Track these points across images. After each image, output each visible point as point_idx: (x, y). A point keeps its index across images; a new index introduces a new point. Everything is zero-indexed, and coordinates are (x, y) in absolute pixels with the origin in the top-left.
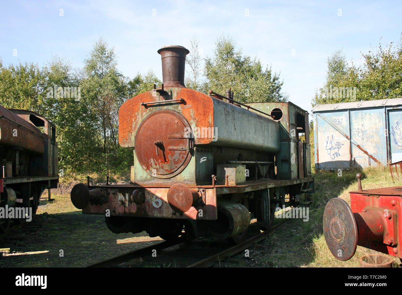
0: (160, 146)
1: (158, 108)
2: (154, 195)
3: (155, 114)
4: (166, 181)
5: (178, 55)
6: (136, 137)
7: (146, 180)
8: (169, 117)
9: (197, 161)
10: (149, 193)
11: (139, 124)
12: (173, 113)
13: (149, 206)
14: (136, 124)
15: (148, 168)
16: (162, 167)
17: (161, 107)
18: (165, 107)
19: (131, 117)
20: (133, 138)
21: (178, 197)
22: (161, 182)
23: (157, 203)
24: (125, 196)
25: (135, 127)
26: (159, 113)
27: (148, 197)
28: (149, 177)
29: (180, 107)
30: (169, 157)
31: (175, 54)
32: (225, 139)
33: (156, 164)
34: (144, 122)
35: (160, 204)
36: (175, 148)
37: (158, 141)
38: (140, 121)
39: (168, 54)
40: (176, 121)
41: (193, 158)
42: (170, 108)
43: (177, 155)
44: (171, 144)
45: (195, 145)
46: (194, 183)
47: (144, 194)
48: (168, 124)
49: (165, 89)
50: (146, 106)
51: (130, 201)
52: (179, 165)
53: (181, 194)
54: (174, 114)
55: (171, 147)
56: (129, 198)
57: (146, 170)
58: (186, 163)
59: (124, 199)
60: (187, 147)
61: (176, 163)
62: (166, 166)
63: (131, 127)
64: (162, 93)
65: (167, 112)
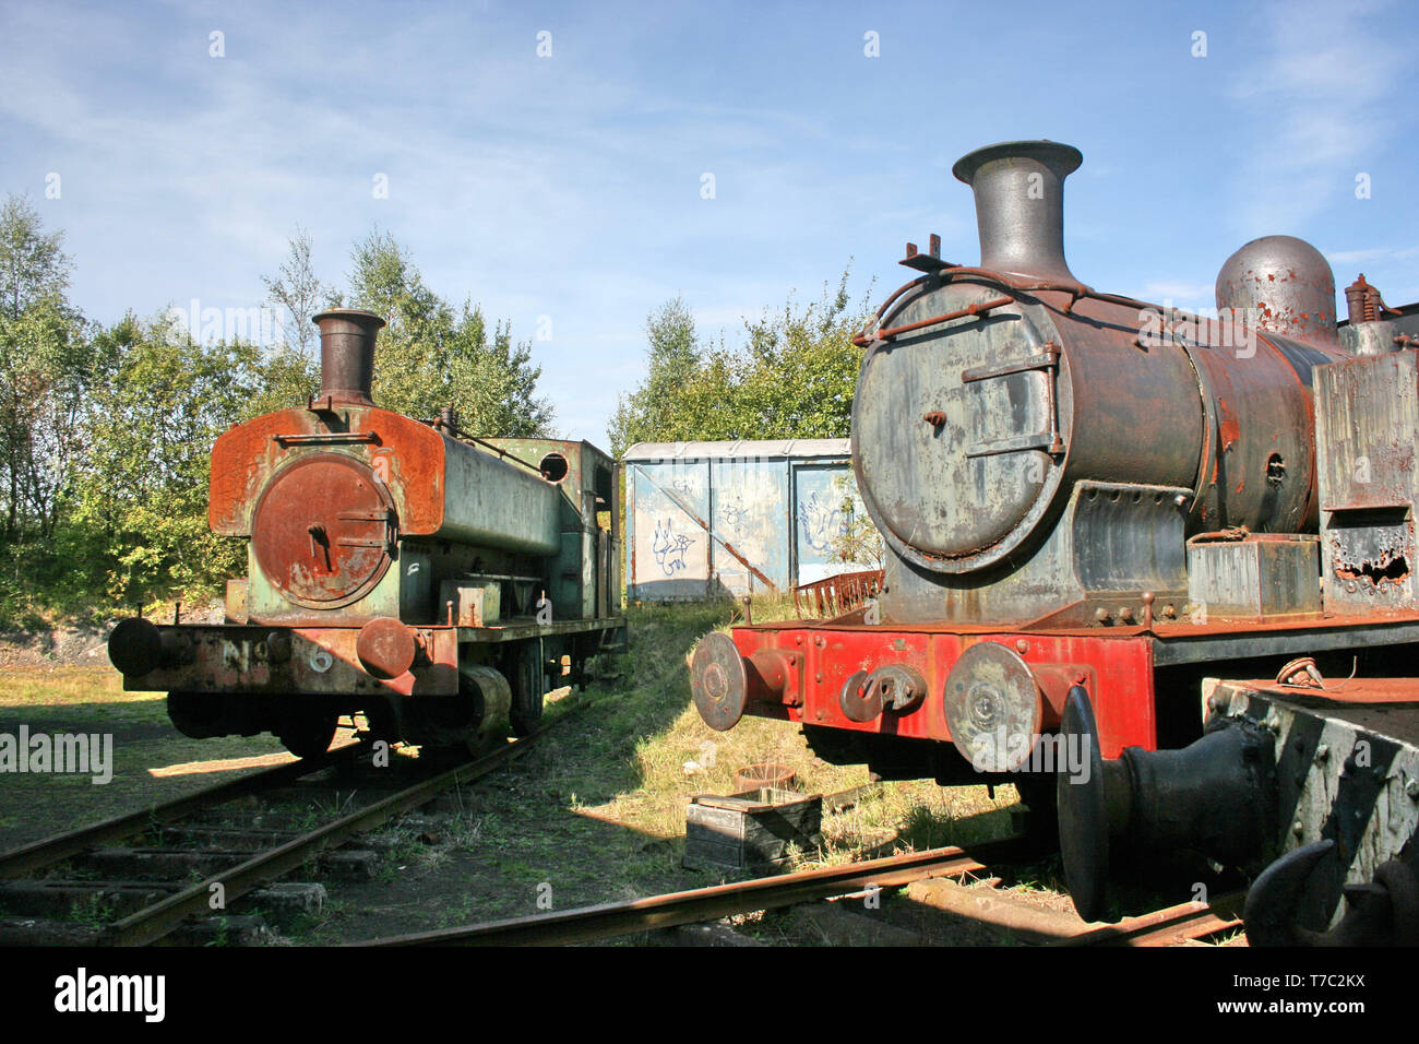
0: (320, 536)
1: (313, 449)
2: (312, 643)
3: (305, 462)
4: (328, 616)
5: (360, 332)
6: (256, 514)
7: (279, 612)
8: (343, 470)
9: (403, 571)
10: (301, 639)
11: (265, 483)
12: (349, 462)
13: (300, 667)
14: (256, 484)
15: (285, 585)
16: (322, 584)
17: (320, 448)
18: (332, 449)
19: (244, 466)
20: (247, 515)
21: (381, 645)
22: (316, 616)
23: (321, 662)
24: (240, 647)
25: (254, 490)
26: (316, 460)
27: (297, 647)
28: (286, 606)
29: (367, 450)
30: (340, 561)
31: (356, 329)
32: (462, 524)
33: (306, 577)
34: (276, 479)
35: (328, 664)
36: (355, 541)
37: (314, 525)
38: (266, 478)
39: (340, 328)
40: (359, 482)
41: (395, 566)
42: (344, 450)
43: (357, 559)
44: (346, 531)
45: (399, 538)
47: (289, 643)
48: (340, 488)
49: (334, 409)
50: (284, 444)
51: (254, 659)
52: (361, 581)
53: (389, 639)
54: (351, 465)
55: (345, 540)
56: (252, 652)
57: (280, 590)
58: (378, 575)
59: (237, 654)
60: (383, 541)
61: (355, 574)
62: (332, 582)
63: (244, 488)
64: (327, 416)
65: (337, 459)
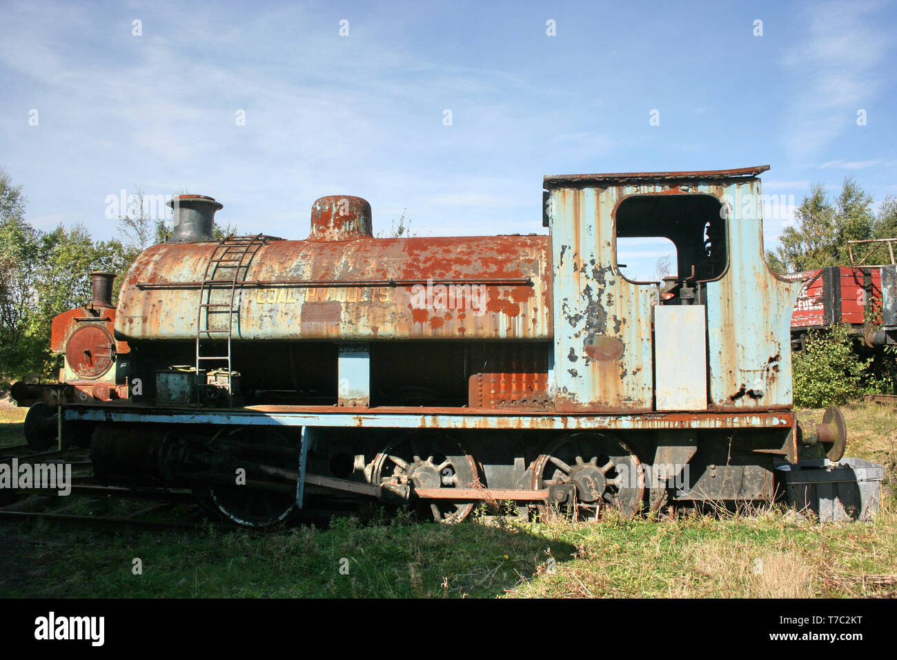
0: (88, 353)
1: (88, 322)
2: (81, 391)
3: (85, 327)
4: (91, 381)
5: (106, 280)
6: (67, 345)
7: (75, 380)
8: (97, 330)
9: (118, 366)
10: (77, 389)
11: (70, 334)
12: (100, 327)
13: (77, 399)
14: (68, 334)
15: (77, 371)
16: (89, 370)
17: (90, 322)
18: (94, 323)
19: (64, 328)
20: (65, 346)
21: (100, 391)
22: (87, 382)
23: (84, 397)
24: (57, 392)
25: (67, 336)
26: (88, 326)
27: (76, 392)
28: (77, 378)
29: (106, 323)
30: (95, 362)
31: (104, 279)
33: (83, 368)
34: (74, 333)
35: (86, 397)
36: (100, 355)
37: (87, 349)
38: (71, 333)
39: (98, 279)
40: (102, 335)
41: (115, 364)
42: (98, 323)
43: (101, 362)
44: (97, 352)
45: (116, 354)
46: (115, 383)
47: (73, 390)
48: (96, 337)
49: (94, 308)
50: (78, 320)
51: (61, 396)
52: (103, 369)
53: (102, 389)
54: (100, 329)
55: (97, 355)
56: (61, 394)
57: (75, 372)
58: (108, 367)
59: (56, 394)
60: (110, 355)
61: (100, 367)
62: (92, 370)
63: (63, 336)
64: (93, 311)
65: (95, 326)
